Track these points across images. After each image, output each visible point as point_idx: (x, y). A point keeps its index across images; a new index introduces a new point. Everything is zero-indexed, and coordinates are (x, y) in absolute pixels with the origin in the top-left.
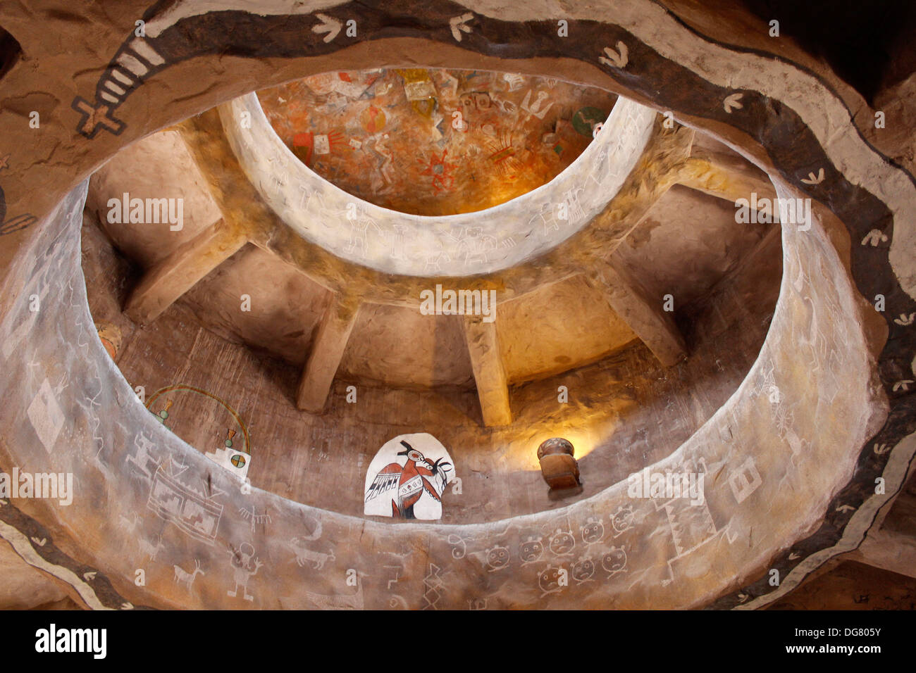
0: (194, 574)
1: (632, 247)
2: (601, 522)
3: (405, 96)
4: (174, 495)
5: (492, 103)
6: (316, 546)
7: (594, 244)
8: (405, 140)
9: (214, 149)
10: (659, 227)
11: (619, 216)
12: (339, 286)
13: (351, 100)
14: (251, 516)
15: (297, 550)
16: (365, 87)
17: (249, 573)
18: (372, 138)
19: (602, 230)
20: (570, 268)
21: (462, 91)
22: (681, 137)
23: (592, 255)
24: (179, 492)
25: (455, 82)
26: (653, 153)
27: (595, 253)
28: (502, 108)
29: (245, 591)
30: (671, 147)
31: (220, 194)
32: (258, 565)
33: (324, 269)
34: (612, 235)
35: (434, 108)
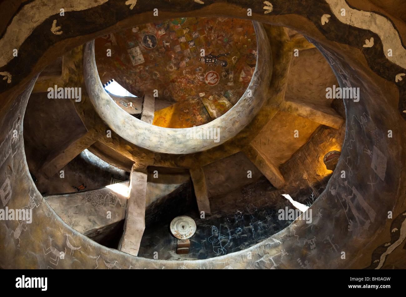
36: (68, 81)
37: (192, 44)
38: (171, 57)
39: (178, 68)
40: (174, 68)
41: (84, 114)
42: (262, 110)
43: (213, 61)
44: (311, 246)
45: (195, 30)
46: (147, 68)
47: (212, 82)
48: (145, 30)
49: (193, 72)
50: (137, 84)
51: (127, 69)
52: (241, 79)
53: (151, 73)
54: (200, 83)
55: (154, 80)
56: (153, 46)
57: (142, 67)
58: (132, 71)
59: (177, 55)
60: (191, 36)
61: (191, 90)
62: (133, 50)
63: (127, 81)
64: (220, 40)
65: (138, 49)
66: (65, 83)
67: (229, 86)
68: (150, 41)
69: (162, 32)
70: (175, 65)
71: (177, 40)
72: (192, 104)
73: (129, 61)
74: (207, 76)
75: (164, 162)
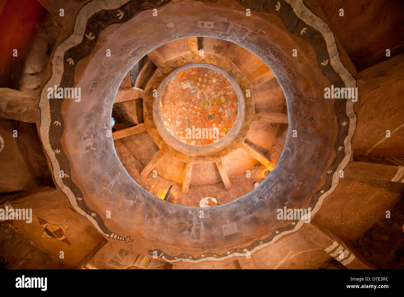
0: (289, 198)
1: (223, 49)
2: (265, 57)
3: (225, 102)
4: (269, 194)
5: (221, 83)
6: (293, 151)
7: (222, 63)
8: (234, 98)
9: (223, 153)
10: (215, 45)
11: (212, 60)
12: (252, 121)
13: (229, 112)
14: (282, 170)
15: (292, 159)
16: (225, 110)
17: (295, 179)
18: (236, 106)
19: (218, 63)
20: (232, 66)
21: (220, 90)
22: (186, 56)
23: (226, 62)
24: (269, 192)
25: (219, 92)
26: (193, 61)
27: (225, 61)
28: (221, 80)
29: (299, 183)
30: (190, 57)
31: (233, 150)
32: (293, 174)
33: (248, 125)
34: (218, 59)
35: (226, 95)
36: (195, 54)
37: (194, 112)
38: (187, 102)
39: (182, 106)
40: (181, 104)
41: (175, 61)
42: (186, 155)
43: (187, 123)
44: (158, 217)
45: (201, 113)
46: (180, 90)
47: (177, 124)
48: (199, 89)
49: (180, 114)
50: (171, 85)
51: (179, 80)
52: (180, 137)
53: (178, 92)
54: (175, 118)
55: (174, 94)
56: (191, 93)
57: (181, 88)
58: (178, 82)
59: (188, 105)
60: (198, 111)
61: (171, 114)
62: (189, 83)
63: (172, 80)
64: (197, 125)
65: (190, 85)
66: (194, 52)
67: (176, 132)
68: (194, 92)
69: (198, 97)
70: (183, 105)
71: (195, 105)
72: (164, 115)
73: (183, 81)
74: (179, 121)
75: (147, 109)
